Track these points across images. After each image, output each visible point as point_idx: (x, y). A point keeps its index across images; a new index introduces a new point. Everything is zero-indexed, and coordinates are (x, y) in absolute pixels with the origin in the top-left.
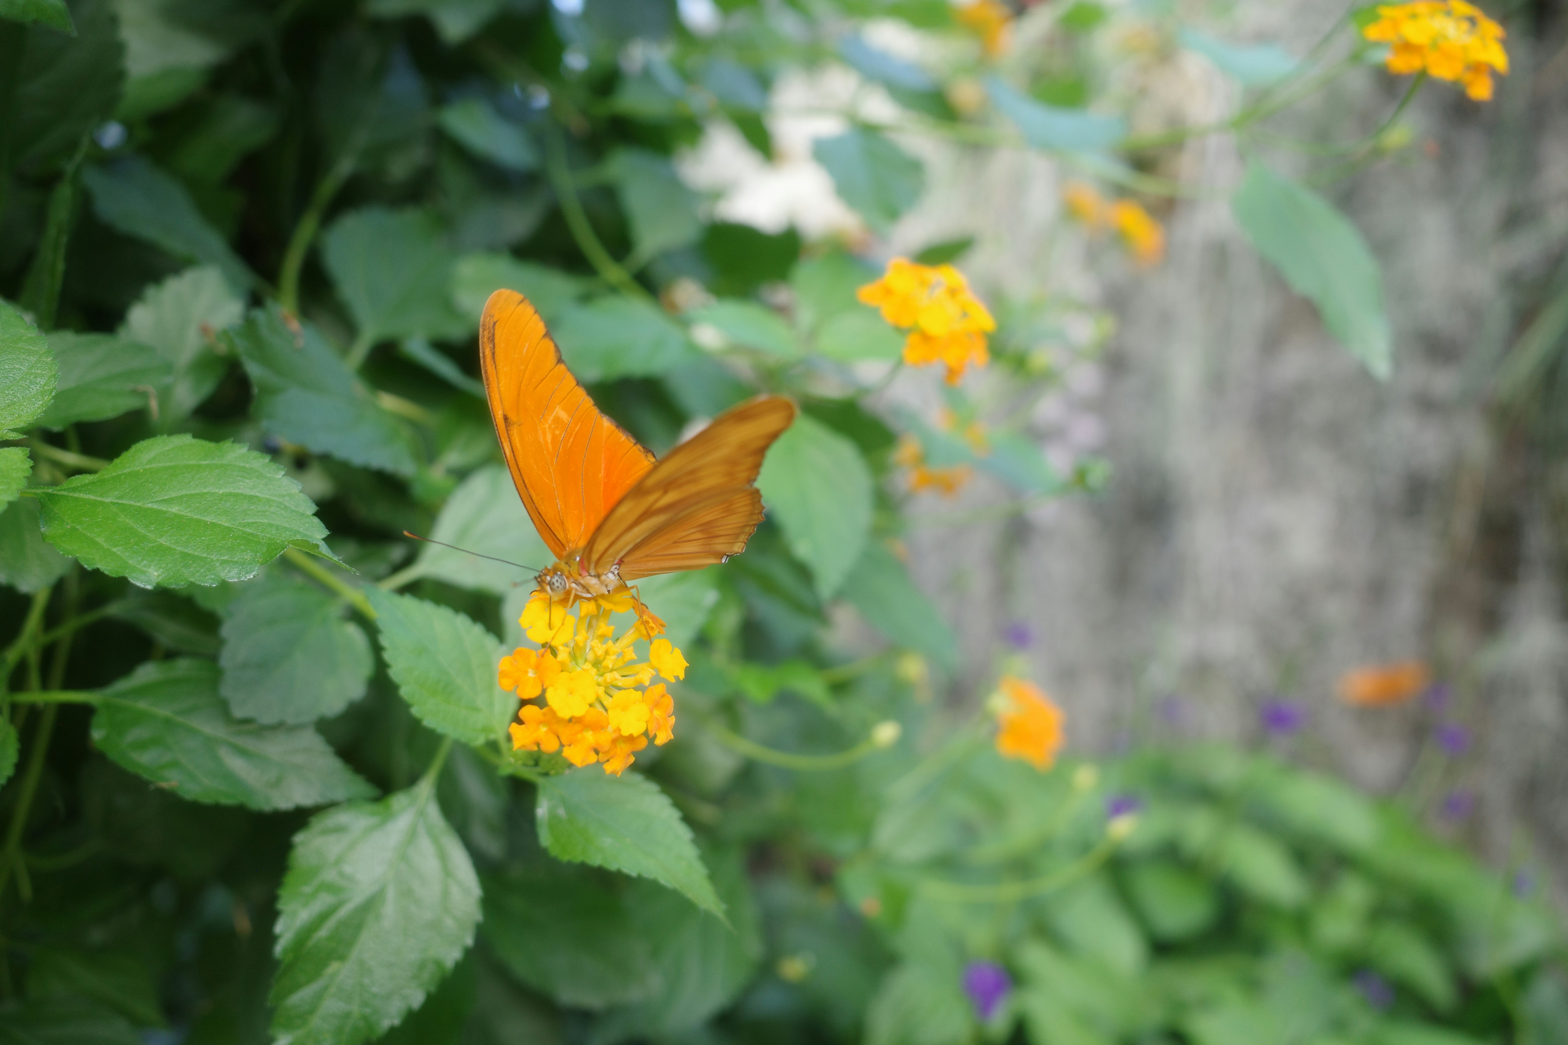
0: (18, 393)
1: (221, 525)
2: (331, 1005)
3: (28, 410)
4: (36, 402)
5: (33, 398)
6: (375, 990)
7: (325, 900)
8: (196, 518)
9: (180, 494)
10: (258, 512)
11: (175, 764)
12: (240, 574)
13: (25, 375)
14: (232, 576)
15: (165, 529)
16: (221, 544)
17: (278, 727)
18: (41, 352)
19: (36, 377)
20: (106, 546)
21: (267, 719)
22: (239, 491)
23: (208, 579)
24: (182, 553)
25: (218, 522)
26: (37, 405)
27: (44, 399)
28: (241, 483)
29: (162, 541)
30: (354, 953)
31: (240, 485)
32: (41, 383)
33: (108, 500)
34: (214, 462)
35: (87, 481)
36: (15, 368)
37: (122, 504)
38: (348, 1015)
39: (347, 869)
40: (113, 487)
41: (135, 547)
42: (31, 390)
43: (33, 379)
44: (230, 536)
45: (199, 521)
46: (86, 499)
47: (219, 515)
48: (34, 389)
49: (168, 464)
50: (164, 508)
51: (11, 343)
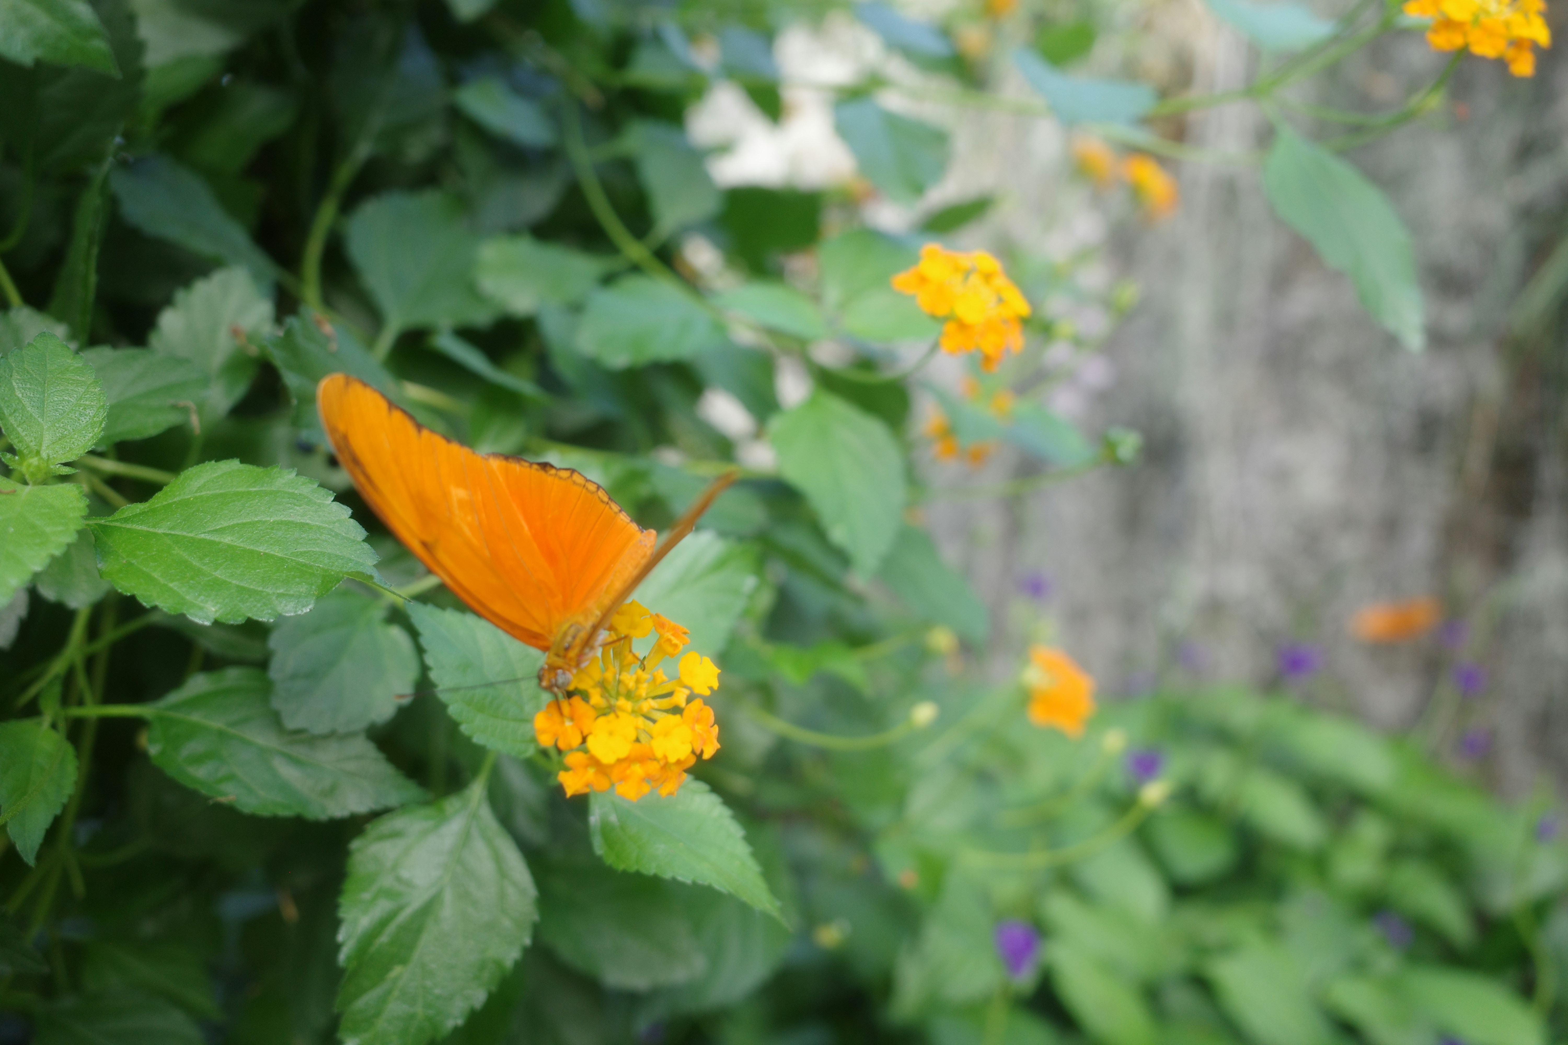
0: (69, 426)
1: (274, 555)
2: (395, 1008)
3: (79, 443)
4: (86, 434)
5: (83, 431)
6: (437, 991)
7: (383, 907)
8: (249, 549)
9: (232, 523)
10: (310, 540)
11: (230, 777)
12: (296, 608)
13: (74, 407)
14: (289, 609)
15: (219, 562)
16: (277, 576)
17: (331, 735)
18: (89, 383)
19: (85, 409)
20: (162, 581)
21: (320, 728)
22: (290, 519)
23: (265, 614)
24: (238, 586)
25: (271, 553)
26: (87, 438)
27: (94, 431)
28: (291, 511)
29: (217, 574)
30: (416, 955)
31: (291, 512)
32: (91, 414)
33: (160, 531)
34: (264, 489)
35: (138, 511)
36: (64, 400)
37: (174, 535)
38: (412, 1017)
39: (405, 874)
40: (164, 517)
41: (191, 582)
42: (81, 422)
43: (82, 411)
44: (284, 568)
45: (252, 552)
46: (139, 530)
47: (271, 544)
48: (84, 421)
49: (218, 492)
50: (215, 538)
51: (58, 374)
